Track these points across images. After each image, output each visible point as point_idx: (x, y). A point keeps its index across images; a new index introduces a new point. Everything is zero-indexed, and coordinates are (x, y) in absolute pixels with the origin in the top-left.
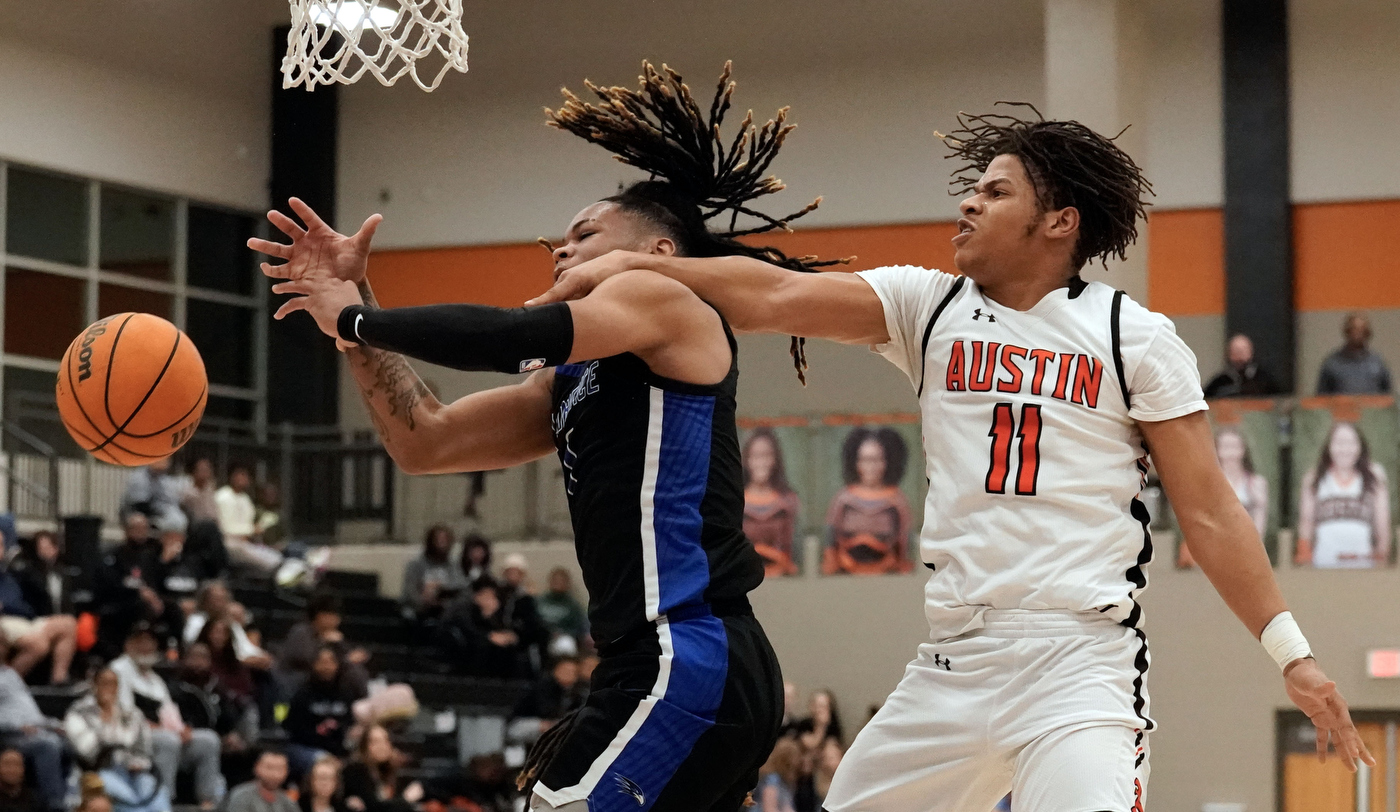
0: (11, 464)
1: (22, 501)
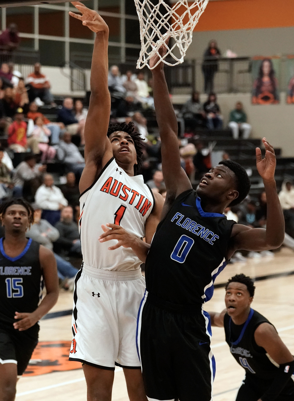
0: (72, 73)
1: (75, 86)
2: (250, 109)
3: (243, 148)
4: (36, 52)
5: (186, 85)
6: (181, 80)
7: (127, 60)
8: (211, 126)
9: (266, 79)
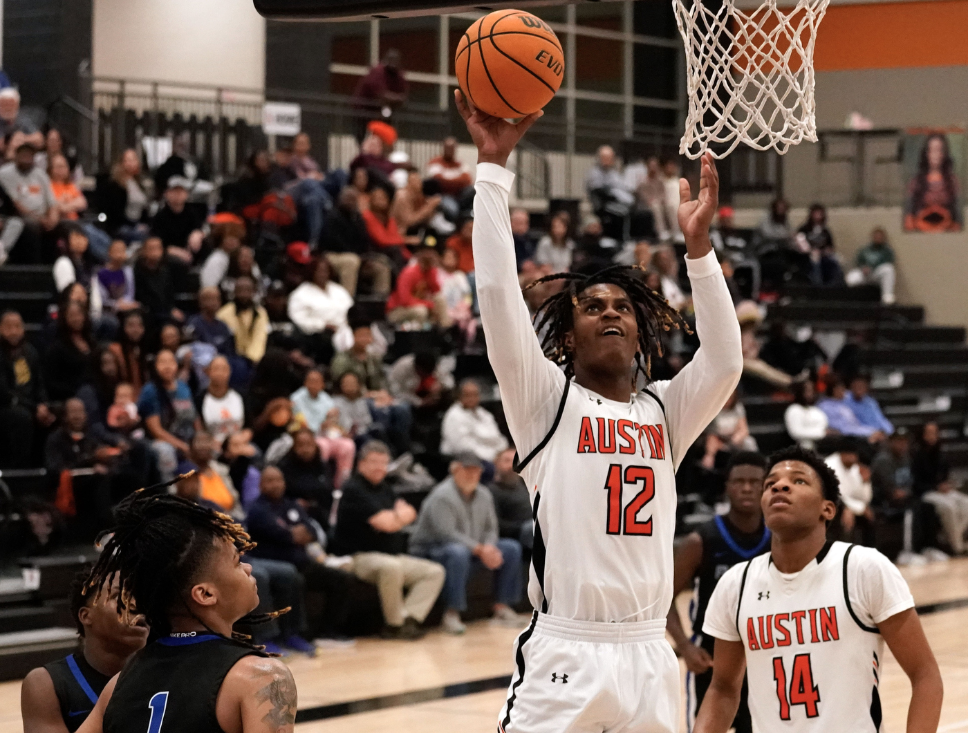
1: (526, 188)
2: (900, 241)
3: (884, 325)
4: (444, 114)
5: (762, 187)
6: (752, 178)
7: (635, 133)
8: (817, 278)
9: (935, 178)
